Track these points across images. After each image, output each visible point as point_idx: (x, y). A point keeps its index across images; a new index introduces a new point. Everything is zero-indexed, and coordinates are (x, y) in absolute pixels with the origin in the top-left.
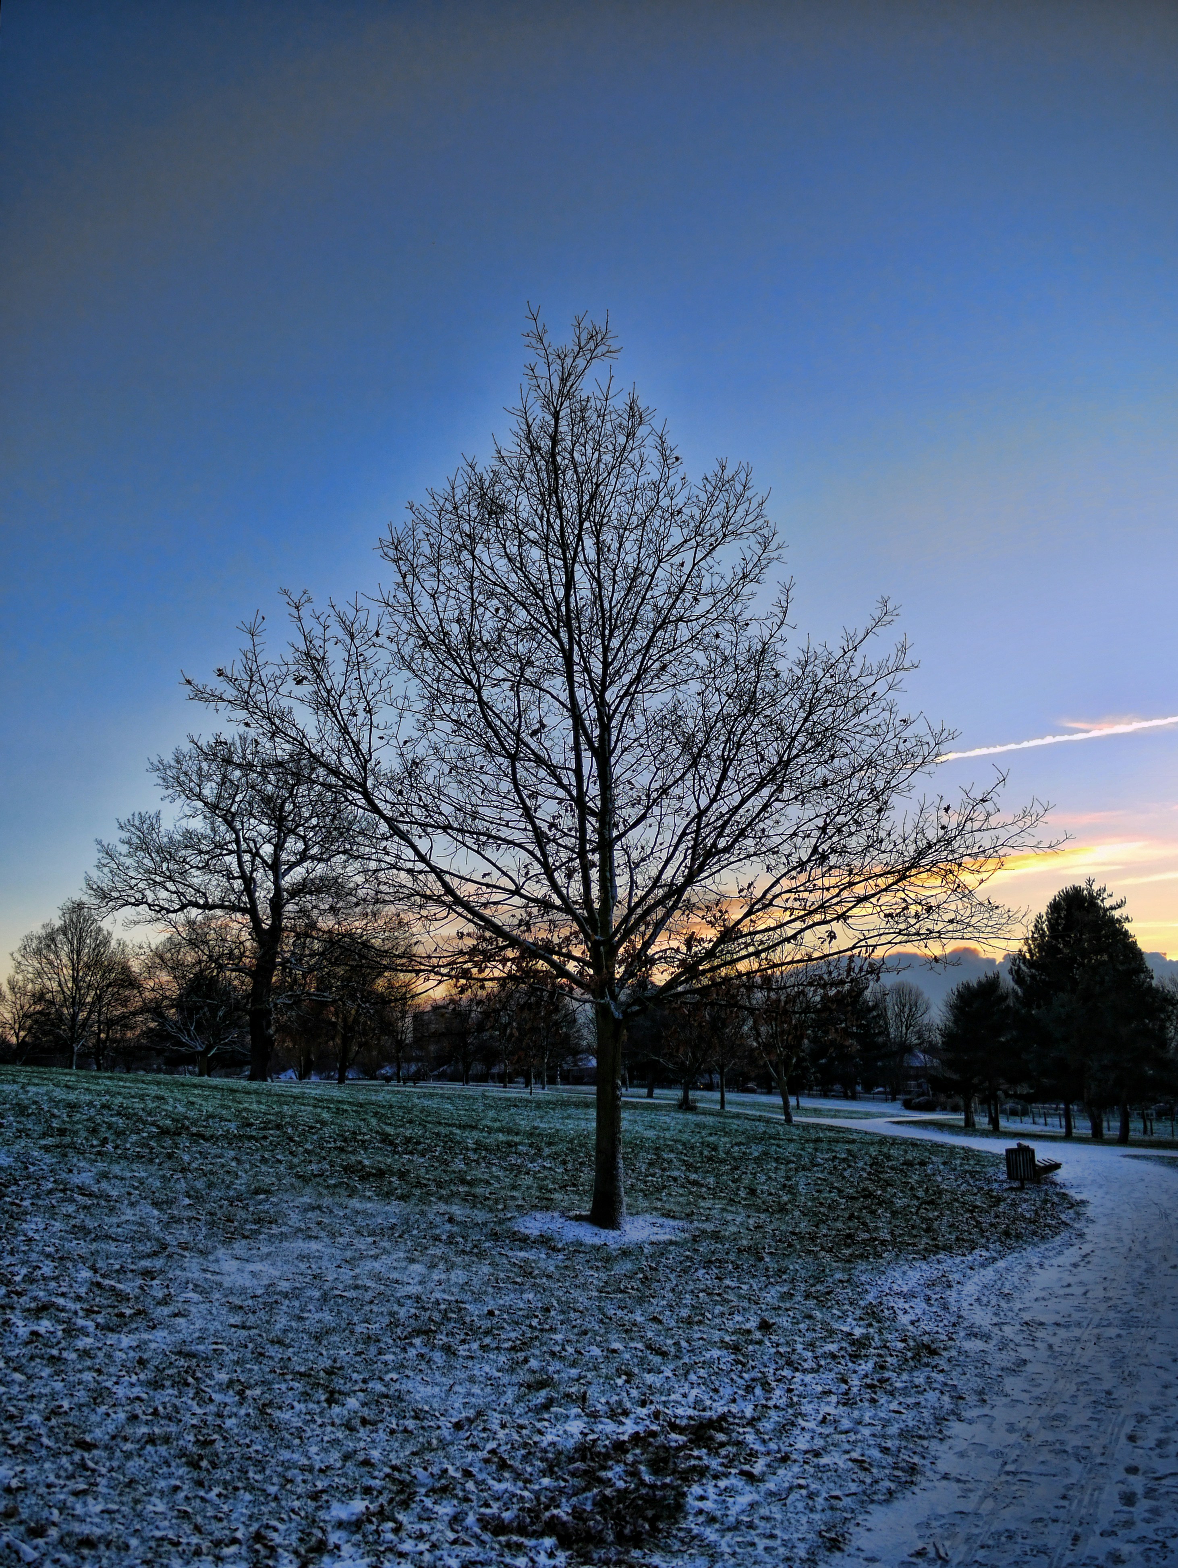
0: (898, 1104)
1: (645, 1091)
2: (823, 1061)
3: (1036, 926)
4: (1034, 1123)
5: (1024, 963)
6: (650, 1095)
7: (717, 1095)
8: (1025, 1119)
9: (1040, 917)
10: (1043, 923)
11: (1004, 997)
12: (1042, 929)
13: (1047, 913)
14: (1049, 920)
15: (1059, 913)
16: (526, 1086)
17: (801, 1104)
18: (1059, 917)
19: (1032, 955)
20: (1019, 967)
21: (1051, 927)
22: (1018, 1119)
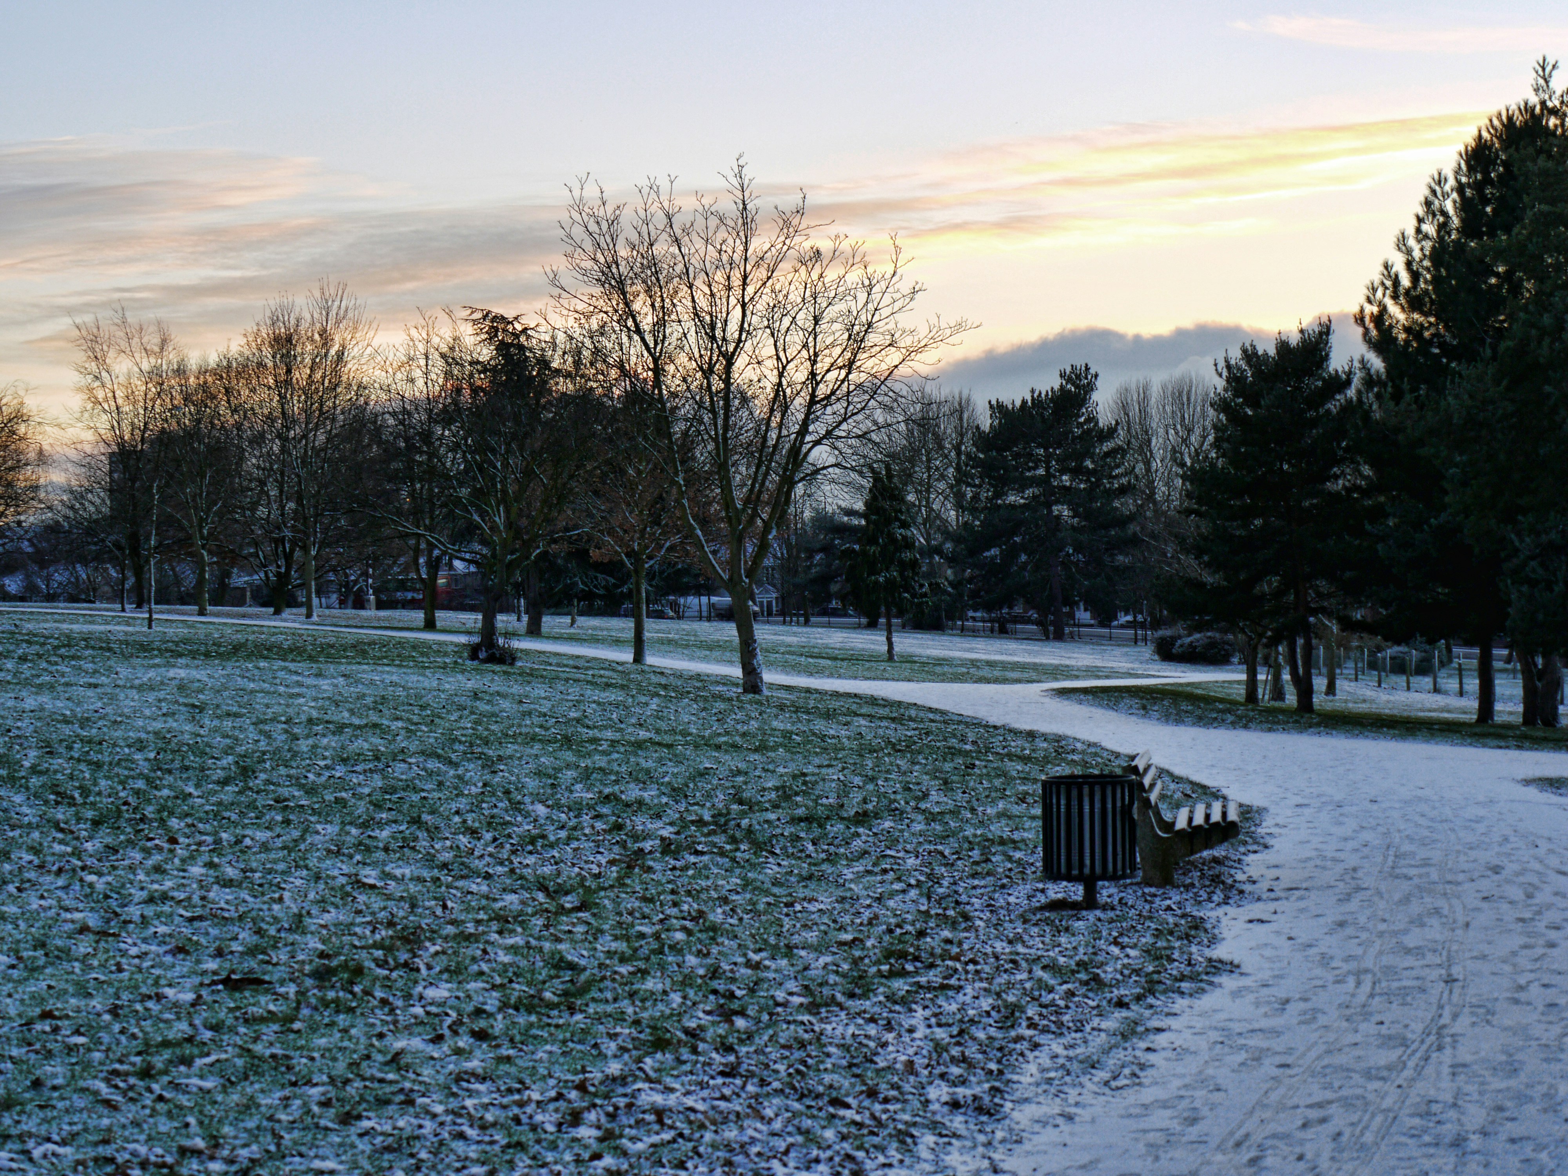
0: (1147, 651)
1: (419, 616)
2: (994, 551)
3: (1428, 203)
4: (1436, 690)
5: (1395, 297)
6: (430, 625)
7: (623, 626)
8: (1416, 680)
9: (1440, 180)
10: (1445, 195)
11: (1340, 383)
12: (1444, 213)
13: (1457, 172)
14: (1460, 188)
15: (1486, 173)
16: (139, 606)
17: (897, 649)
18: (1487, 181)
19: (1415, 276)
20: (1383, 310)
21: (1465, 206)
22: (1401, 680)
